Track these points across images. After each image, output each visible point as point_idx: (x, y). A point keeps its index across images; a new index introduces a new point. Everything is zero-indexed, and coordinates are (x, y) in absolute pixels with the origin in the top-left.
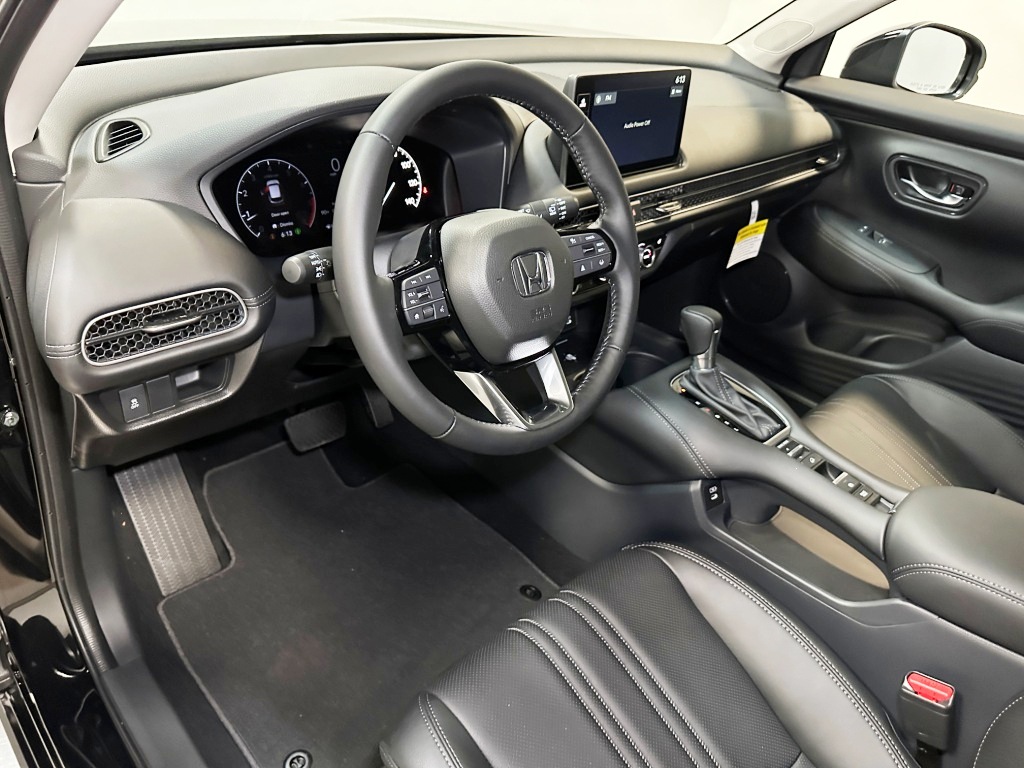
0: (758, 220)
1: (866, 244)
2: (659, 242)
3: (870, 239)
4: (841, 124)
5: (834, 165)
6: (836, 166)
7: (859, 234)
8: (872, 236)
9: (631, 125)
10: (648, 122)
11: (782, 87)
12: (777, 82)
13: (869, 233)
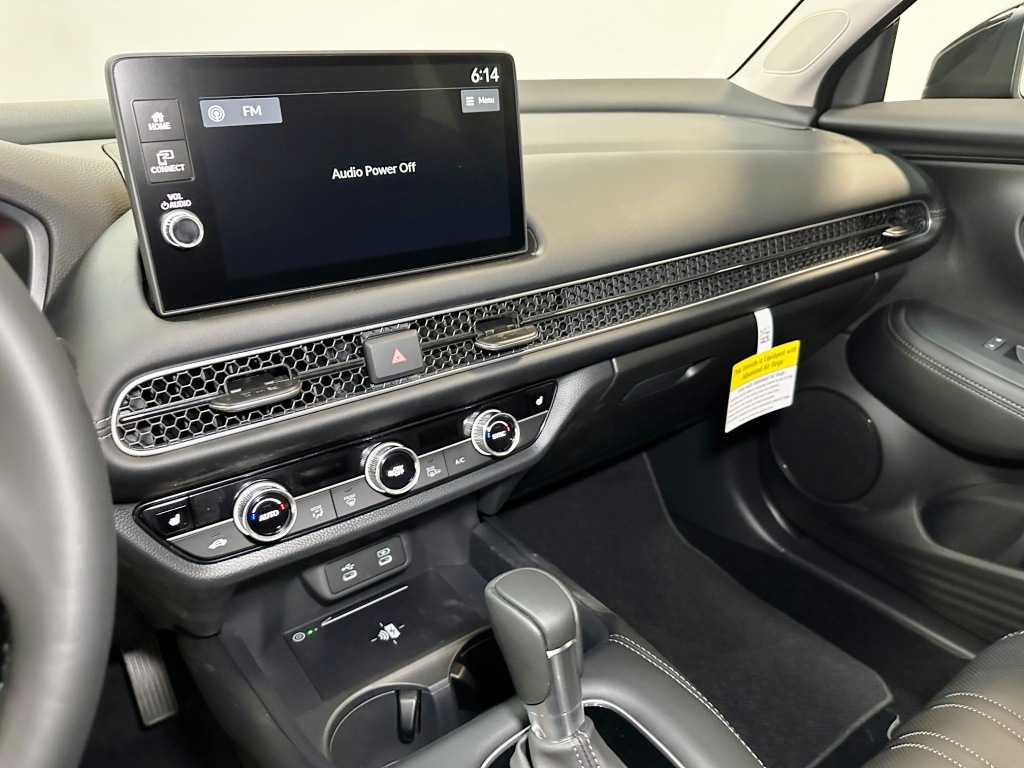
0: (776, 343)
1: (1004, 370)
2: (539, 402)
3: (1008, 360)
4: (927, 171)
5: (920, 238)
6: (927, 239)
7: (988, 354)
8: (1012, 354)
9: (353, 173)
10: (411, 166)
11: (816, 123)
12: (806, 119)
13: (1006, 349)
